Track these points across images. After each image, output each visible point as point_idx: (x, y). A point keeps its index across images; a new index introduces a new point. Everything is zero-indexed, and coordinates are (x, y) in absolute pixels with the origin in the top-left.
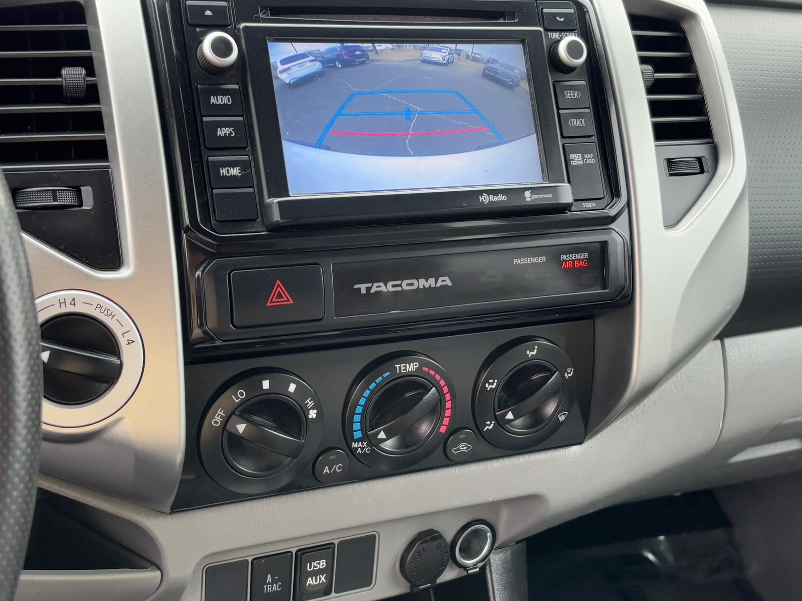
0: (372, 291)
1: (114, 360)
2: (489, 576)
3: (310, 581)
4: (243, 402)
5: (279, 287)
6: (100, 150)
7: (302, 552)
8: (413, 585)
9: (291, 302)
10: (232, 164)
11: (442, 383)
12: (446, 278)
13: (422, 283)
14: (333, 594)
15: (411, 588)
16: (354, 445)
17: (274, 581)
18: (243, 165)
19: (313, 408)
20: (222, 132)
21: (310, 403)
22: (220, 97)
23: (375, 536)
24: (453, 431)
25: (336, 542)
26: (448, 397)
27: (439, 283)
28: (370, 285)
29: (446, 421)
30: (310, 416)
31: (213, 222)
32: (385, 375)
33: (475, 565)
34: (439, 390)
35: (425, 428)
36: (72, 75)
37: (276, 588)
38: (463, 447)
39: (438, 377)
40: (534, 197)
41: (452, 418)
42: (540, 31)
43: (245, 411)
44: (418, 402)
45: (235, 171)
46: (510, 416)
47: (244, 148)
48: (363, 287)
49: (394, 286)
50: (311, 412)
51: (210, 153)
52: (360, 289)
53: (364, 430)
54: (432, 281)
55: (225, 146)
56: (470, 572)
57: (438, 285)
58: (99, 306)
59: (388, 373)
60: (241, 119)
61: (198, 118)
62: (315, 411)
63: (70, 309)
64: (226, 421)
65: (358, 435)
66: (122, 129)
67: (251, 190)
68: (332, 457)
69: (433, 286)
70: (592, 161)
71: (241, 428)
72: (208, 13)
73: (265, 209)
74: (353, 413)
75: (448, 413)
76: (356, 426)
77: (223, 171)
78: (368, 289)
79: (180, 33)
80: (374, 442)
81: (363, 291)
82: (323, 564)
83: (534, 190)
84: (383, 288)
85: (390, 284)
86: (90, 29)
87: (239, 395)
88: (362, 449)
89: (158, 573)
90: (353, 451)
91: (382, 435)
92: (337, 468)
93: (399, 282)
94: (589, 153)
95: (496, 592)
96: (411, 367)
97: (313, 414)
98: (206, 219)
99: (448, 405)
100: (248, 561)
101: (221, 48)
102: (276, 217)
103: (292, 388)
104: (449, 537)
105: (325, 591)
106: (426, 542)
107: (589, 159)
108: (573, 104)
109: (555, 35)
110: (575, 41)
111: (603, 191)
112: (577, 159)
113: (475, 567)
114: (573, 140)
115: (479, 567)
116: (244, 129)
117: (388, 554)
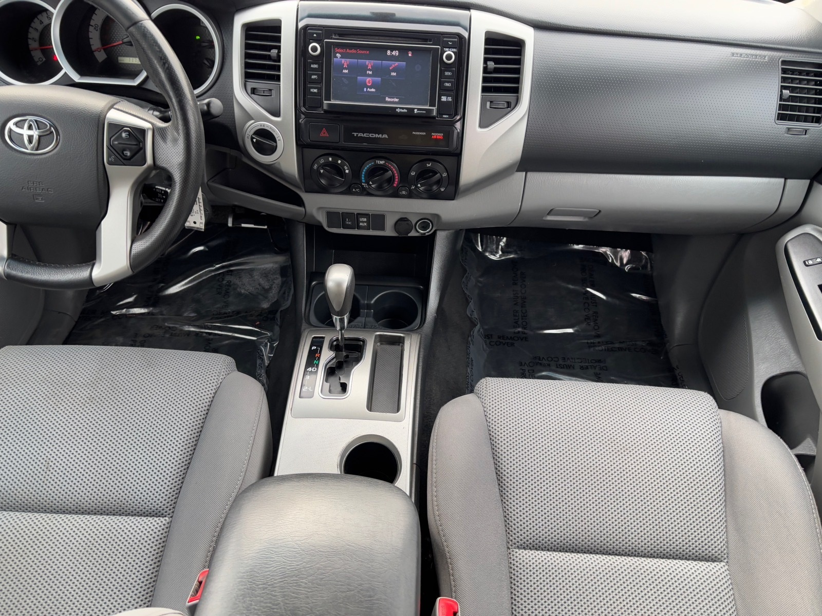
0: (359, 136)
1: (275, 144)
3: (361, 224)
4: (323, 163)
5: (324, 130)
6: (278, 78)
7: (358, 214)
9: (328, 136)
10: (315, 88)
11: (393, 169)
12: (386, 135)
13: (377, 136)
14: (370, 230)
15: (399, 235)
16: (363, 184)
17: (349, 221)
18: (318, 89)
20: (313, 77)
21: (346, 168)
22: (314, 65)
23: (384, 215)
24: (400, 187)
25: (370, 214)
26: (396, 174)
27: (383, 137)
28: (358, 133)
31: (307, 106)
32: (372, 163)
36: (274, 52)
37: (349, 223)
39: (391, 167)
40: (418, 112)
42: (439, 48)
43: (323, 166)
45: (315, 91)
46: (419, 185)
47: (319, 83)
48: (355, 134)
51: (308, 84)
53: (365, 180)
54: (380, 136)
55: (313, 82)
58: (271, 128)
59: (374, 163)
60: (320, 73)
61: (307, 72)
63: (263, 127)
64: (318, 168)
65: (363, 181)
67: (319, 97)
68: (356, 187)
72: (315, 35)
73: (322, 104)
75: (396, 180)
76: (363, 178)
77: (312, 90)
78: (357, 135)
79: (305, 41)
80: (369, 184)
81: (355, 136)
82: (365, 220)
83: (419, 109)
84: (362, 135)
85: (365, 134)
87: (322, 161)
88: (365, 186)
89: (303, 208)
90: (363, 186)
91: (371, 183)
92: (358, 190)
93: (368, 134)
94: (450, 96)
96: (382, 162)
97: (347, 171)
98: (304, 104)
99: (396, 177)
100: (340, 213)
101: (314, 49)
102: (325, 107)
103: (339, 162)
104: (413, 221)
105: (368, 228)
106: (403, 222)
107: (450, 99)
108: (448, 77)
109: (447, 49)
110: (449, 54)
111: (453, 112)
112: (444, 99)
113: (425, 234)
114: (444, 91)
115: (427, 234)
116: (321, 76)
117: (390, 222)
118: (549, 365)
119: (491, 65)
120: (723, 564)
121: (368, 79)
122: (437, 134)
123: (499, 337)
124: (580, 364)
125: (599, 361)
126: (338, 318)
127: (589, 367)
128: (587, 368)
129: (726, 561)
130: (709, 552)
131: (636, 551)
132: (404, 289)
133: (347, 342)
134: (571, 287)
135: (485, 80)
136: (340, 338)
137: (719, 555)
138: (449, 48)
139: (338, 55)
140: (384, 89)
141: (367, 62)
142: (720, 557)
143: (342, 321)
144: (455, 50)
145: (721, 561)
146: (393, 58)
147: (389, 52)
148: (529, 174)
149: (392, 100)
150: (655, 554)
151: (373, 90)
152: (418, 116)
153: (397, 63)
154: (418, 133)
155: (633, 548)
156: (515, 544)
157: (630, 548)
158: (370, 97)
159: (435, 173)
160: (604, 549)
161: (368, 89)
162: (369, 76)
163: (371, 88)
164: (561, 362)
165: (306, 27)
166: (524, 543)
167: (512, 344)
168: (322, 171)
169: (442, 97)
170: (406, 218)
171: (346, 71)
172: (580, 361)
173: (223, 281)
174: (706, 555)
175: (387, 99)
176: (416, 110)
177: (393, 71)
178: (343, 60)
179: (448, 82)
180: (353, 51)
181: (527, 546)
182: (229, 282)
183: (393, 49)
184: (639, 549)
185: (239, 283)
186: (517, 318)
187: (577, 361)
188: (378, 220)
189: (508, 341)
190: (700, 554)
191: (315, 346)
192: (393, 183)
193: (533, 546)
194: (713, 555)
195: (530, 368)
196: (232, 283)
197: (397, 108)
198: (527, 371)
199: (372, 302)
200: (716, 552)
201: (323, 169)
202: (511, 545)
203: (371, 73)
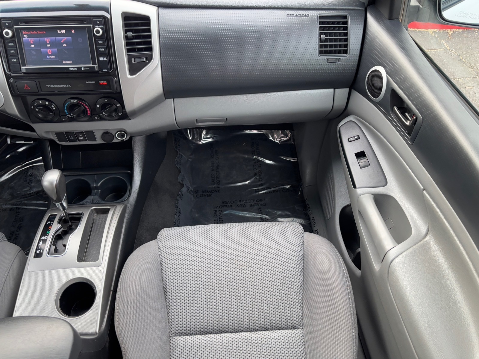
3: (80, 138)
4: (36, 105)
5: (26, 85)
8: (106, 142)
9: (30, 89)
10: (14, 59)
12: (69, 85)
13: (63, 86)
14: (87, 141)
18: (17, 59)
20: (12, 52)
21: (53, 106)
22: (11, 44)
23: (93, 132)
24: (92, 115)
25: (84, 132)
26: (87, 108)
27: (67, 86)
31: (12, 71)
32: (69, 102)
34: (85, 107)
37: (72, 138)
38: (96, 118)
39: (83, 104)
40: (84, 69)
42: (91, 26)
45: (15, 60)
46: (104, 113)
47: (16, 55)
48: (48, 86)
51: (9, 56)
54: (65, 86)
55: (12, 55)
60: (15, 49)
61: (6, 48)
62: (55, 108)
64: (34, 108)
65: (67, 113)
67: (18, 64)
70: (106, 59)
72: (7, 24)
73: (21, 69)
77: (12, 60)
78: (50, 86)
80: (71, 115)
81: (49, 87)
82: (81, 135)
83: (84, 67)
84: (53, 86)
85: (55, 86)
90: (68, 116)
92: (66, 119)
93: (57, 85)
94: (105, 57)
96: (75, 101)
98: (10, 70)
101: (7, 33)
102: (24, 71)
103: (47, 103)
105: (85, 140)
106: (106, 134)
107: (105, 59)
108: (101, 45)
109: (97, 26)
110: (98, 29)
111: (109, 67)
112: (101, 59)
113: (123, 140)
114: (100, 54)
115: (125, 140)
116: (16, 51)
117: (98, 135)
118: (231, 206)
119: (130, 34)
120: (300, 330)
121: (49, 50)
122: (102, 82)
123: (203, 192)
124: (250, 203)
125: (261, 200)
126: (59, 203)
127: (255, 205)
128: (254, 205)
129: (301, 327)
130: (291, 324)
131: (248, 328)
132: (118, 174)
133: (70, 216)
134: (247, 156)
135: (127, 44)
136: (65, 214)
137: (297, 325)
138: (98, 25)
139: (25, 36)
140: (61, 55)
141: (46, 39)
142: (298, 326)
144: (102, 27)
145: (299, 328)
146: (62, 35)
147: (59, 31)
148: (175, 99)
149: (67, 62)
150: (260, 329)
151: (53, 57)
152: (84, 72)
153: (65, 38)
154: (90, 82)
155: (246, 327)
156: (173, 333)
157: (245, 327)
158: (52, 62)
159: (112, 105)
160: (229, 330)
161: (50, 57)
162: (48, 48)
163: (51, 56)
164: (239, 203)
165: (1, 19)
166: (179, 332)
167: (210, 195)
168: (37, 110)
169: (100, 58)
170: (107, 132)
171: (33, 46)
172: (250, 201)
173: (27, 173)
174: (290, 325)
175: (64, 62)
176: (83, 68)
177: (64, 43)
178: (29, 39)
179: (102, 48)
180: (35, 32)
181: (181, 334)
182: (32, 173)
183: (61, 29)
184: (250, 327)
185: (38, 174)
186: (213, 179)
187: (248, 201)
188: (90, 135)
189: (208, 193)
190: (286, 326)
191: (49, 221)
192: (87, 113)
193: (185, 334)
194: (293, 325)
195: (220, 209)
196: (33, 174)
197: (70, 67)
198: (218, 211)
199: (99, 184)
200: (295, 323)
201: (38, 108)
202: (171, 335)
203: (49, 46)
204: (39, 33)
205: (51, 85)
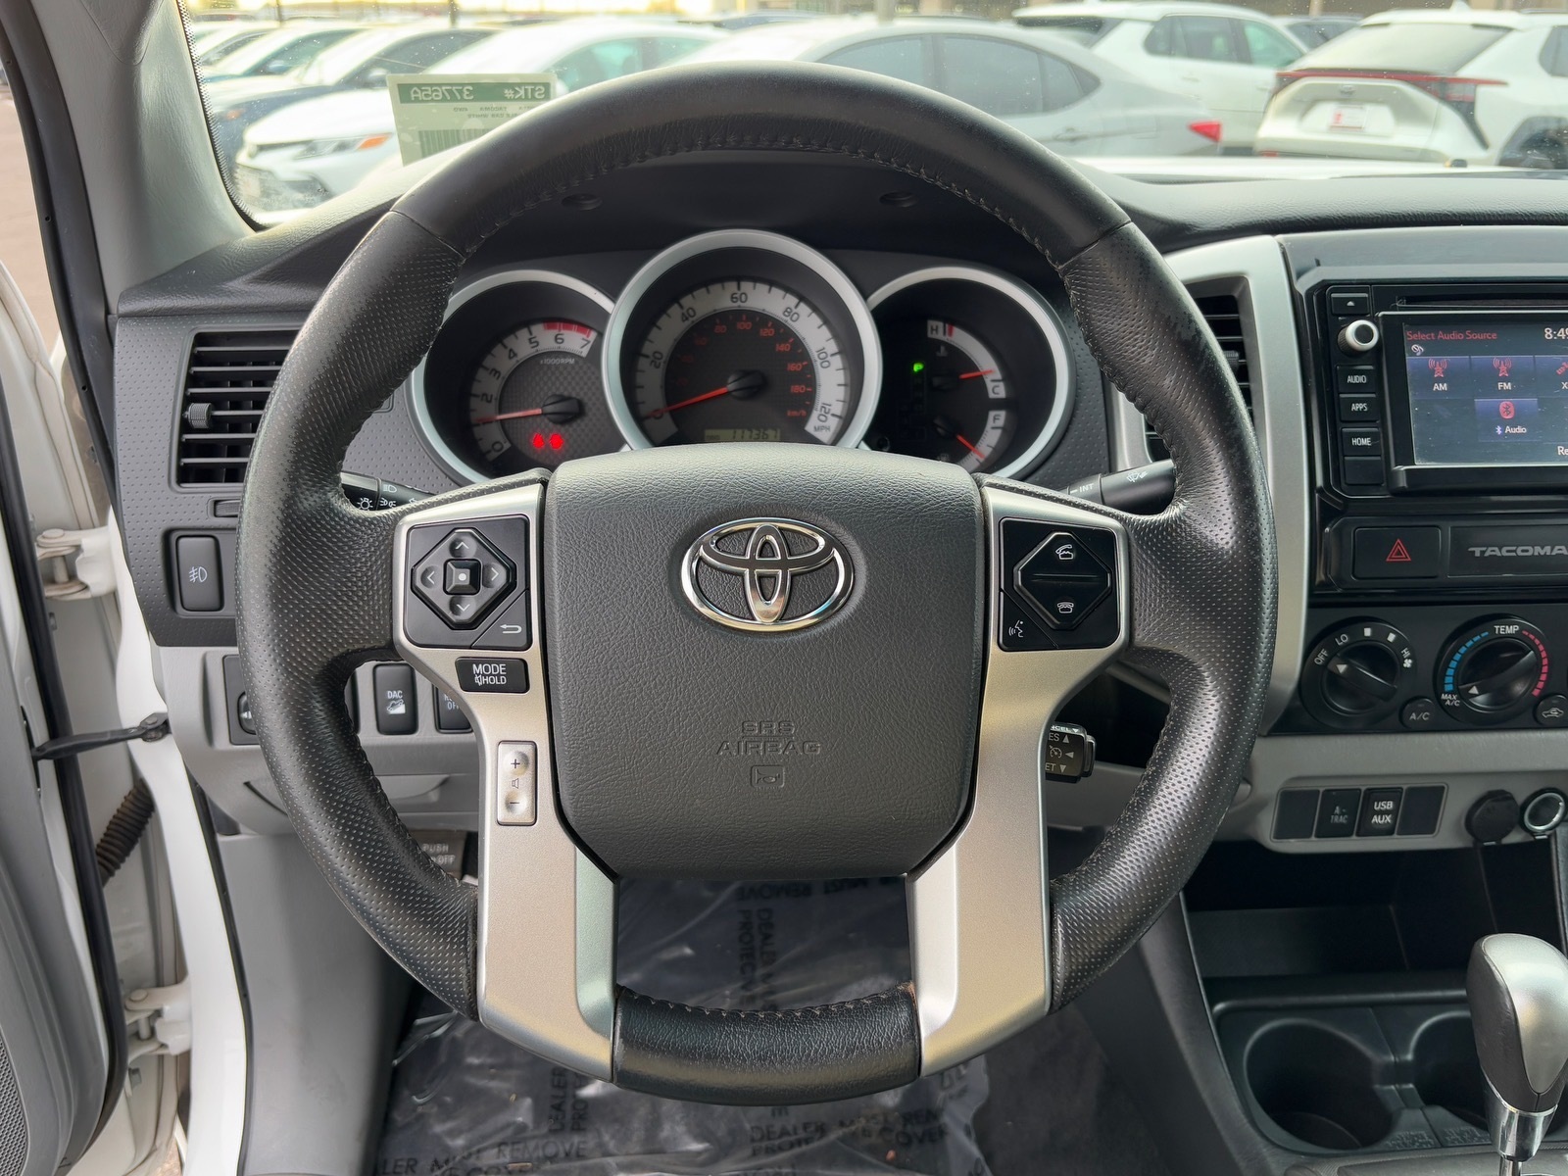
0: (1487, 554)
2: (1553, 847)
3: (1375, 819)
4: (1346, 645)
5: (1399, 545)
7: (1370, 791)
8: (1477, 840)
9: (1409, 559)
10: (1364, 435)
11: (1541, 648)
12: (1563, 547)
14: (1395, 836)
15: (1475, 843)
16: (1444, 697)
17: (1343, 814)
18: (1373, 436)
19: (1408, 658)
20: (1356, 407)
21: (1406, 653)
22: (1356, 377)
23: (1443, 788)
24: (1545, 696)
25: (1405, 787)
26: (1545, 662)
28: (1484, 549)
29: (1541, 685)
30: (1405, 665)
31: (1343, 485)
32: (1483, 635)
33: (1543, 832)
34: (1538, 654)
35: (1519, 688)
37: (1343, 820)
38: (1554, 712)
39: (1537, 642)
41: (1546, 682)
43: (1346, 654)
44: (1515, 663)
45: (1366, 442)
47: (1375, 421)
49: (1508, 551)
50: (1406, 661)
51: (1344, 425)
52: (1474, 552)
53: (1456, 683)
55: (1360, 419)
56: (1537, 837)
57: (1554, 553)
59: (1487, 633)
60: (1373, 395)
61: (1336, 394)
62: (1410, 661)
64: (1328, 660)
65: (1449, 687)
66: (1271, 403)
67: (1378, 458)
68: (1420, 705)
69: (1548, 554)
71: (1342, 668)
72: (1354, 303)
73: (1391, 476)
74: (1447, 667)
75: (1543, 677)
76: (1449, 680)
77: (1355, 441)
78: (1483, 552)
79: (1324, 321)
80: (1465, 696)
81: (1478, 554)
82: (1390, 805)
84: (1497, 553)
86: (1242, 318)
87: (1344, 639)
88: (1451, 701)
89: (1249, 787)
90: (1441, 703)
91: (1474, 690)
92: (1425, 716)
93: (1514, 548)
95: (1560, 863)
96: (1512, 630)
97: (1408, 663)
98: (1339, 482)
99: (1545, 669)
100: (1319, 791)
101: (1363, 334)
102: (1403, 482)
103: (1391, 637)
104: (1520, 799)
105: (1388, 831)
106: (1492, 804)
115: (1547, 834)
116: (1377, 406)
117: (1455, 807)
121: (1504, 403)
126: (1517, 1115)
139: (1417, 348)
140: (1550, 425)
141: (1496, 360)
143: (1525, 1128)
146: (1562, 346)
147: (1548, 333)
151: (1520, 430)
158: (1517, 446)
161: (1508, 429)
162: (1504, 394)
163: (1514, 424)
165: (1323, 287)
170: (1502, 790)
171: (1444, 387)
175: (1561, 450)
178: (1431, 361)
180: (1455, 336)
183: (1558, 322)
192: (1535, 686)
199: (1410, 1056)
203: (1508, 386)
204: (1471, 337)
205: (1488, 546)
